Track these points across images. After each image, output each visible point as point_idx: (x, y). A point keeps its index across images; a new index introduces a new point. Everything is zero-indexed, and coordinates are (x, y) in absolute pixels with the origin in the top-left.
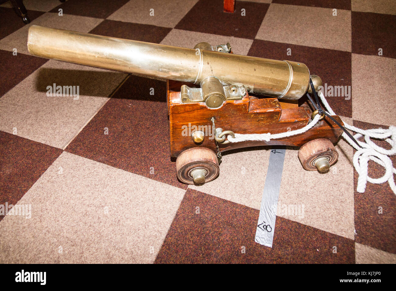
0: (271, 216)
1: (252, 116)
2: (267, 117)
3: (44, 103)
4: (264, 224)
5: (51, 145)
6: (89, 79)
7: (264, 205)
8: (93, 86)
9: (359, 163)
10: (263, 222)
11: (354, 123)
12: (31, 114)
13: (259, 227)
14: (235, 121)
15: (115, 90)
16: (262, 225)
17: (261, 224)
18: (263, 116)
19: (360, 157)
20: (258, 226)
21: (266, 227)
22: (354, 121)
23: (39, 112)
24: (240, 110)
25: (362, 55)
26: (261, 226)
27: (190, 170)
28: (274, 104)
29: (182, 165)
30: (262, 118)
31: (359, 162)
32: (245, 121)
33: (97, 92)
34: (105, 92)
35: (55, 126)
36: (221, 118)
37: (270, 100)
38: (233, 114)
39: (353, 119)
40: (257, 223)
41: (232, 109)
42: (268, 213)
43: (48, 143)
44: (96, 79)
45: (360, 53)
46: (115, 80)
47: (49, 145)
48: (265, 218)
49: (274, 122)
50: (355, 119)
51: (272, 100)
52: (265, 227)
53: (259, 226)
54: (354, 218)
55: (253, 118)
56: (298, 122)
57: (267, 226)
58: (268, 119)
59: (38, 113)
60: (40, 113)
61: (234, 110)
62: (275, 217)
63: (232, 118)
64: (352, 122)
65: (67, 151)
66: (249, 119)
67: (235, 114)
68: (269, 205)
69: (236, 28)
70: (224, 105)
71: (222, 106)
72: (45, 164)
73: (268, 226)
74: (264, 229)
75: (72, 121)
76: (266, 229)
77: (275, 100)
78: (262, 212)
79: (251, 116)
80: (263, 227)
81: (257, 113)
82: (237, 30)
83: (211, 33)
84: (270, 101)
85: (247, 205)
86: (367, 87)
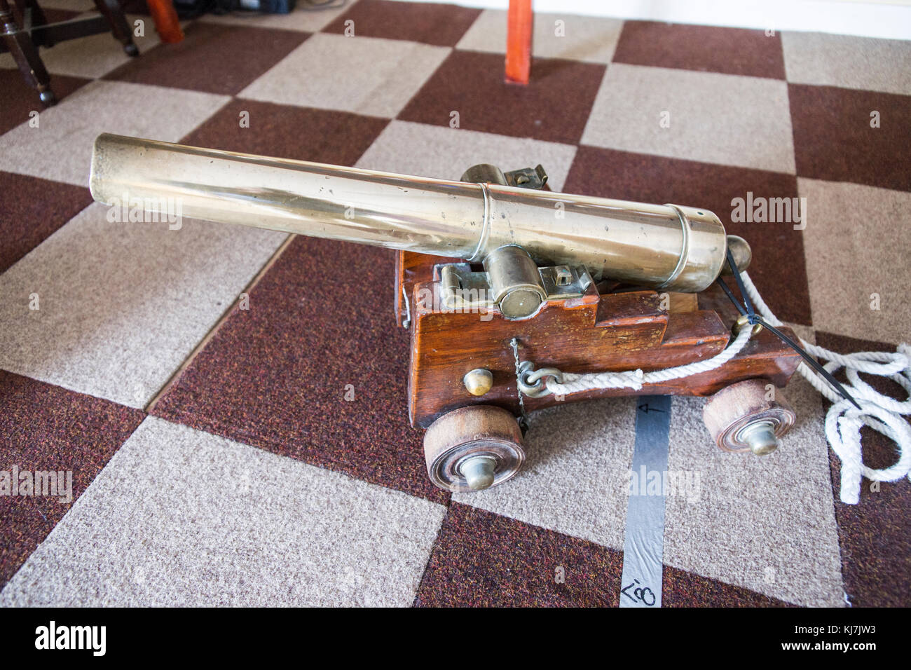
0: (651, 565)
1: (603, 333)
2: (636, 336)
3: (97, 299)
4: (637, 586)
5: (118, 401)
6: (203, 238)
7: (632, 539)
8: (212, 254)
9: (840, 434)
10: (634, 582)
11: (817, 338)
12: (65, 325)
13: (626, 594)
14: (563, 346)
15: (265, 265)
16: (633, 589)
17: (629, 587)
18: (627, 334)
19: (841, 420)
20: (623, 591)
21: (643, 593)
22: (817, 333)
23: (84, 319)
24: (577, 321)
25: (820, 182)
26: (630, 592)
27: (458, 460)
28: (652, 305)
29: (441, 449)
30: (626, 338)
31: (839, 431)
32: (586, 345)
33: (223, 270)
34: (242, 271)
35: (125, 354)
36: (534, 340)
37: (641, 297)
38: (561, 330)
39: (814, 330)
40: (620, 583)
41: (559, 320)
42: (643, 558)
43: (110, 397)
44: (218, 239)
45: (815, 177)
46: (266, 240)
47: (112, 400)
48: (637, 572)
49: (651, 345)
50: (819, 329)
51: (647, 296)
52: (639, 592)
53: (626, 591)
54: (841, 566)
55: (604, 337)
56: (705, 343)
57: (644, 590)
58: (637, 340)
59: (83, 322)
60: (87, 321)
61: (563, 322)
62: (661, 569)
63: (558, 338)
64: (813, 337)
65: (155, 415)
66: (595, 341)
67: (566, 331)
68: (644, 539)
69: (538, 119)
70: (542, 311)
71: (537, 312)
72: (104, 449)
73: (647, 591)
74: (637, 599)
75: (167, 340)
76: (643, 598)
77: (652, 296)
78: (628, 556)
79: (600, 335)
80: (636, 593)
81: (616, 327)
82: (538, 122)
83: (481, 131)
84: (641, 299)
85: (594, 539)
86: (838, 254)
